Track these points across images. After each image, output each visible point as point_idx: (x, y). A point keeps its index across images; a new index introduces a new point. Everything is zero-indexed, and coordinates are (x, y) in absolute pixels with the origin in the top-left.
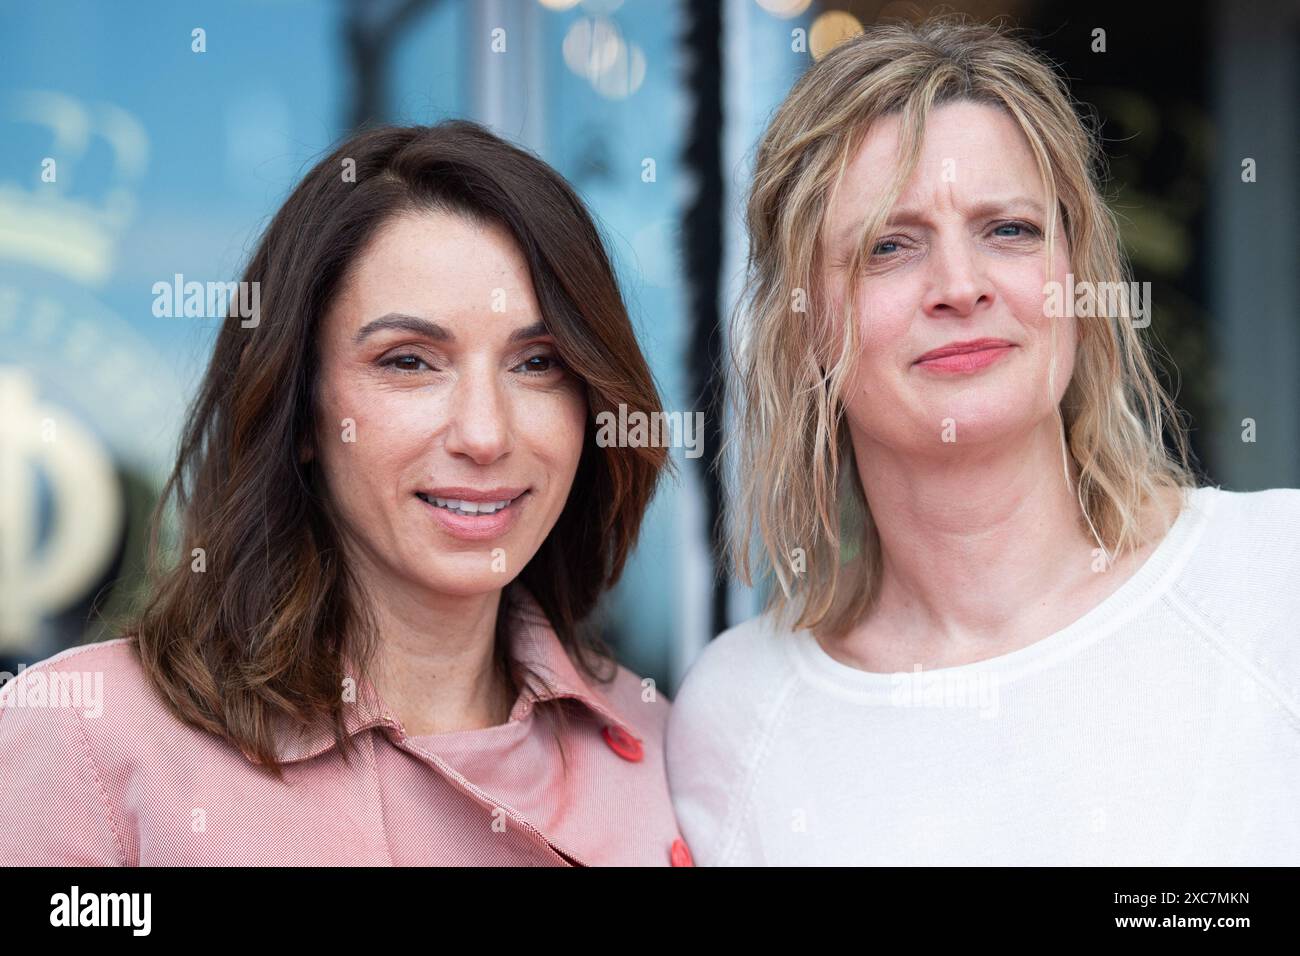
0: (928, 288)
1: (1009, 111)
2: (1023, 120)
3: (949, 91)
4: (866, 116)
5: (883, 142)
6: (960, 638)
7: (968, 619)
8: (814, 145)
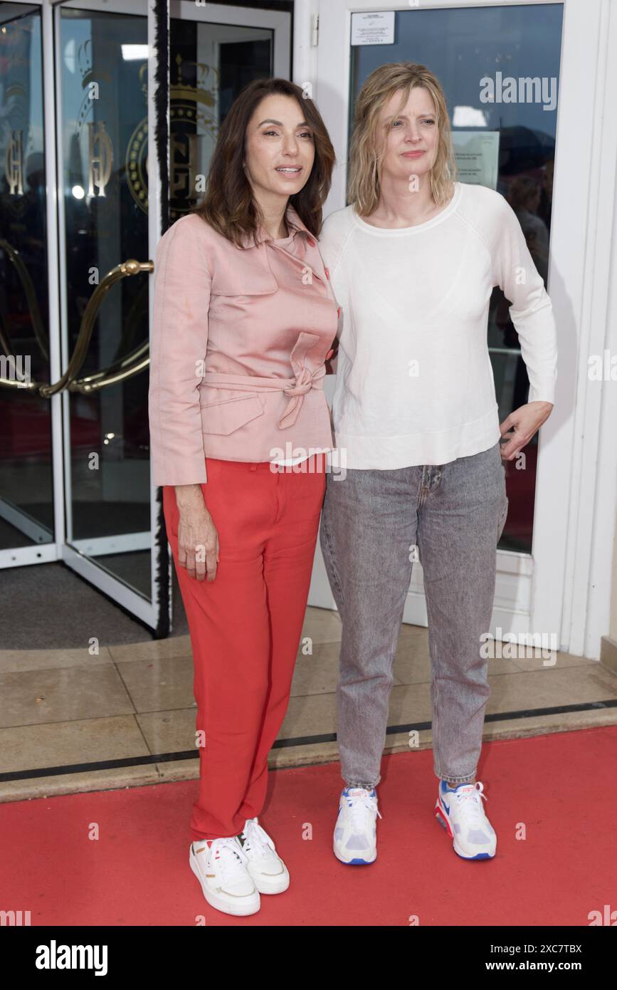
0: (406, 136)
1: (430, 91)
2: (433, 94)
3: (417, 84)
4: (393, 89)
5: (397, 97)
6: (401, 221)
7: (405, 217)
8: (379, 95)
